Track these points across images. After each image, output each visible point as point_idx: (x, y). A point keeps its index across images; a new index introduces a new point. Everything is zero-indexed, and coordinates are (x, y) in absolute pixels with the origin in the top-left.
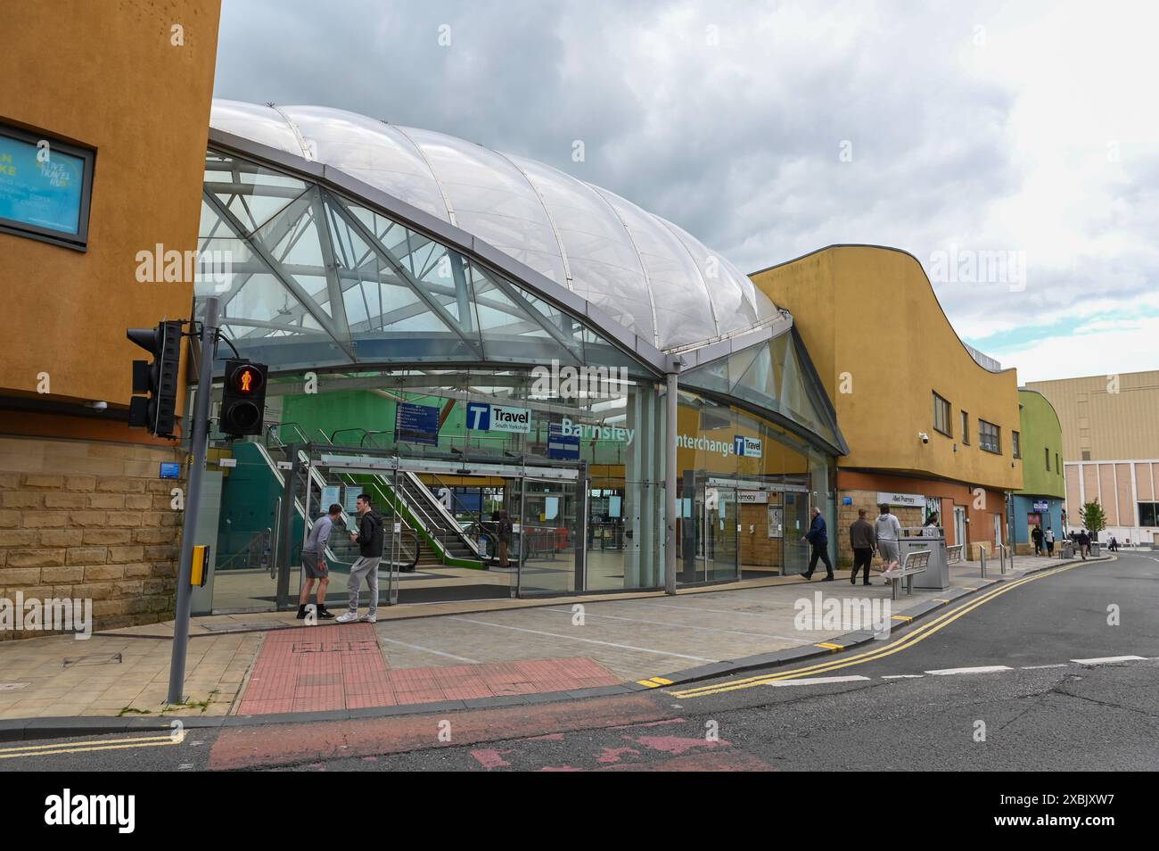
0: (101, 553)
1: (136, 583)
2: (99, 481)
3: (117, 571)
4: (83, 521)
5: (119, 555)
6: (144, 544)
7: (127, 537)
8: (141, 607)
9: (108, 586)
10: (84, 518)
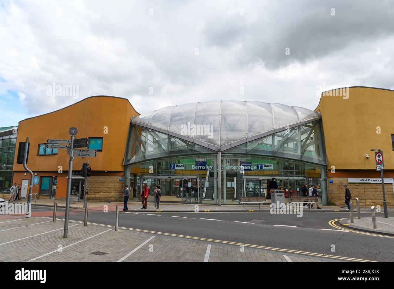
0: (111, 191)
1: (116, 196)
2: (110, 181)
3: (113, 194)
4: (108, 187)
5: (113, 192)
6: (117, 190)
7: (114, 189)
8: (117, 199)
9: (112, 196)
10: (108, 186)
